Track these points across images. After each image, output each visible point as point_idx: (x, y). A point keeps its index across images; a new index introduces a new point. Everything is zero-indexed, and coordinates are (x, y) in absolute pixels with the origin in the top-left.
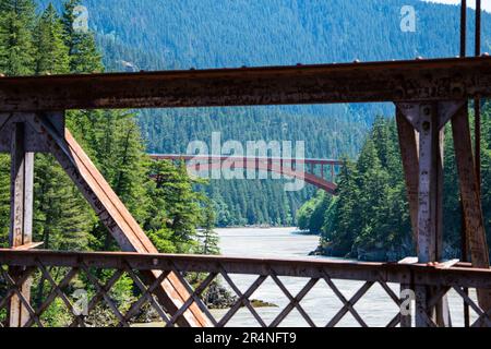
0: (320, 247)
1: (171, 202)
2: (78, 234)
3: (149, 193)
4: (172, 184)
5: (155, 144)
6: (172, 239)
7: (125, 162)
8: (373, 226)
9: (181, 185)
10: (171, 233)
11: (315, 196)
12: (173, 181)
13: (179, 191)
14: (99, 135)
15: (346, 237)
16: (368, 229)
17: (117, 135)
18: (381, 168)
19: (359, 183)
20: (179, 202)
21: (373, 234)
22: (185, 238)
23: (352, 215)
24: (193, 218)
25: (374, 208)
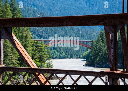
0: (86, 64)
1: (39, 52)
2: (12, 60)
3: (33, 50)
4: (39, 47)
5: (46, 37)
6: (40, 62)
7: (26, 41)
8: (99, 58)
9: (42, 48)
10: (39, 60)
11: (87, 50)
12: (40, 47)
13: (42, 49)
14: (20, 34)
15: (93, 61)
16: (98, 59)
17: (24, 35)
18: (102, 43)
19: (96, 47)
20: (41, 52)
21: (99, 60)
22: (43, 61)
23: (94, 55)
24: (45, 56)
25: (99, 53)
